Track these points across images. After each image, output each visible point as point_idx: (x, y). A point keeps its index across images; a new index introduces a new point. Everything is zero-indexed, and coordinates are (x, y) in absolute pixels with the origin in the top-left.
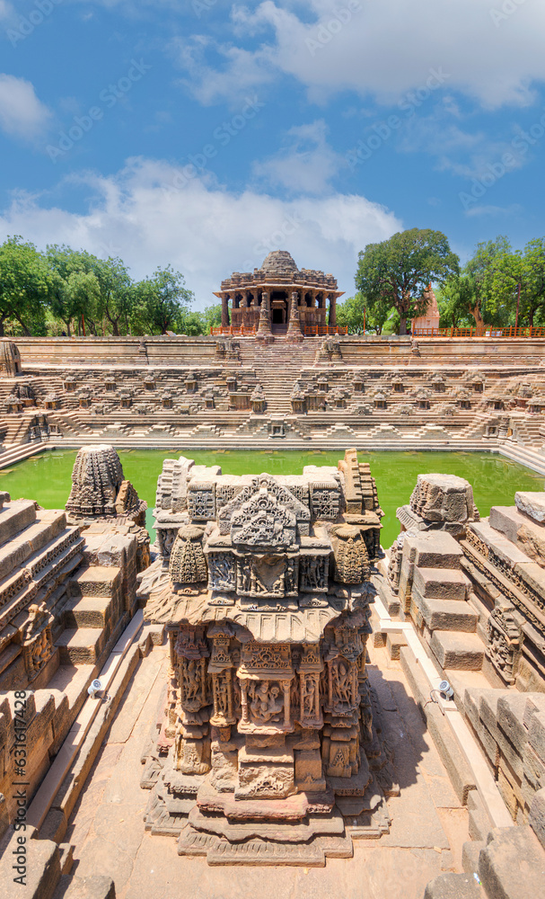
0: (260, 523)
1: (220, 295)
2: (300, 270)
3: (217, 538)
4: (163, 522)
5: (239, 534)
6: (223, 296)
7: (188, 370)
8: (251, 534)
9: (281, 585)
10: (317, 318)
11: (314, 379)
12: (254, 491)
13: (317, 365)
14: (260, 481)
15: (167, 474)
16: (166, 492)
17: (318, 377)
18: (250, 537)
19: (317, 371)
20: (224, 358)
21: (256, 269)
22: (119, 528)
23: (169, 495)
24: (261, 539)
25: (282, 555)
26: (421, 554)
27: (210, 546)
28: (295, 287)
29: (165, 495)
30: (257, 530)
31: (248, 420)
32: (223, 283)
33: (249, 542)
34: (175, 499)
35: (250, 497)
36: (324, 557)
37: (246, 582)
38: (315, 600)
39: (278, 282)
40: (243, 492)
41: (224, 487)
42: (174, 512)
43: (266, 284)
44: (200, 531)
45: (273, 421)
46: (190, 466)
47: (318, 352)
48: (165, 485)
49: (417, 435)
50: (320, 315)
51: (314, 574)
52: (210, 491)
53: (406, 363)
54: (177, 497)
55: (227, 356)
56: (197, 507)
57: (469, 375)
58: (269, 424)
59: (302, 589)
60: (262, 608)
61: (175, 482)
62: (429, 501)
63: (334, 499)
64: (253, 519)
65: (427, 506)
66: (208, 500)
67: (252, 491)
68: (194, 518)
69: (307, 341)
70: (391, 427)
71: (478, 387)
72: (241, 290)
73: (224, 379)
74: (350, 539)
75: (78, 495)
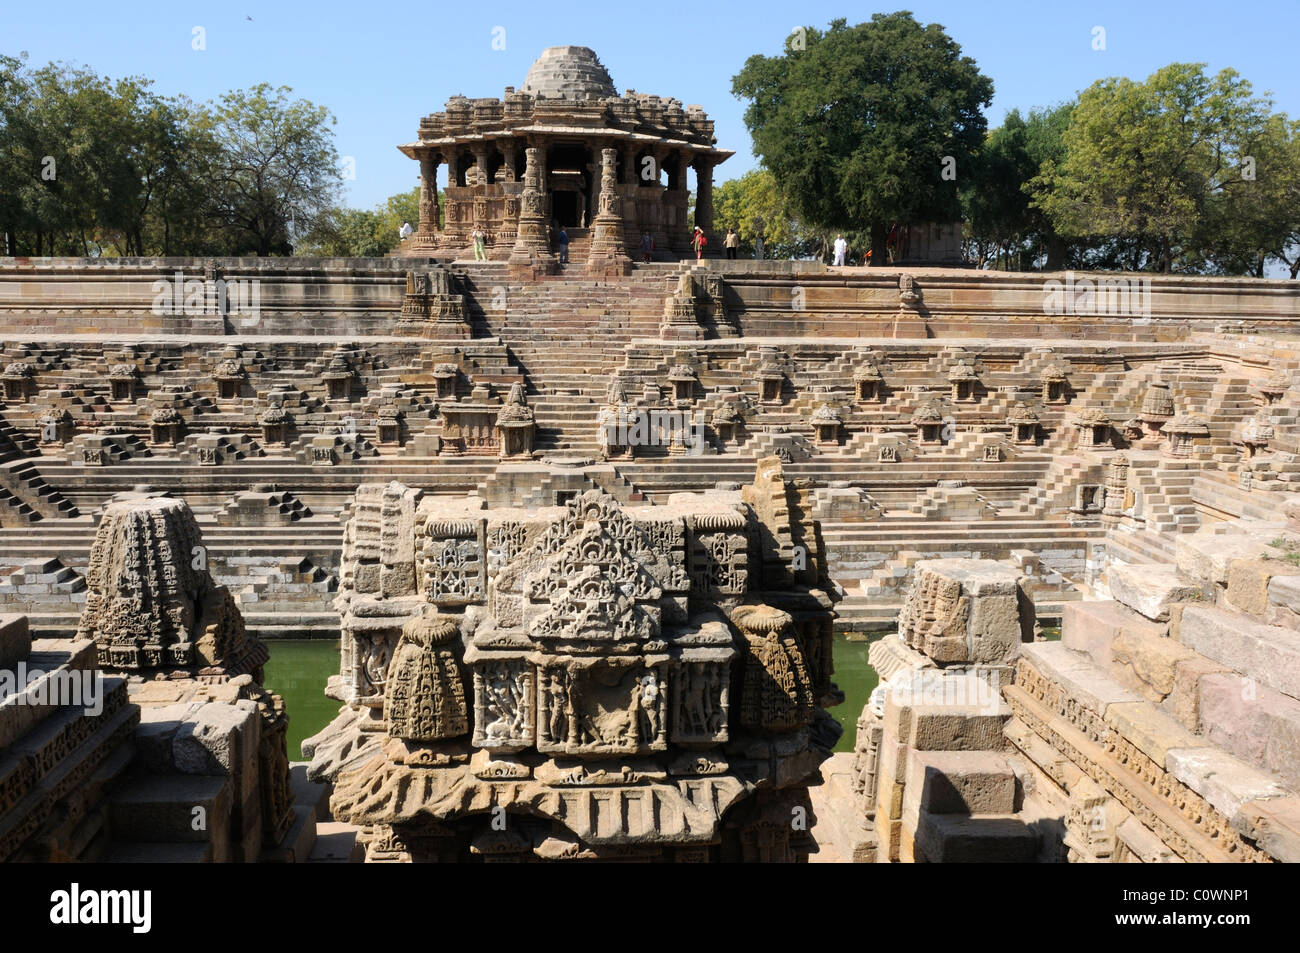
0: (587, 591)
1: (416, 153)
2: (624, 95)
3: (492, 631)
4: (363, 615)
5: (542, 617)
6: (425, 155)
7: (332, 346)
8: (567, 615)
9: (633, 726)
10: (667, 216)
11: (663, 370)
12: (572, 529)
13: (669, 334)
14: (584, 506)
15: (367, 515)
16: (368, 554)
17: (672, 362)
18: (565, 622)
19: (668, 349)
20: (427, 315)
21: (510, 89)
22: (215, 689)
23: (376, 560)
24: (590, 624)
25: (632, 659)
26: (922, 720)
27: (481, 648)
28: (610, 137)
29: (364, 561)
30: (581, 607)
31: (492, 477)
32: (425, 123)
33: (565, 633)
34: (390, 567)
35: (562, 542)
36: (720, 665)
37: (557, 723)
38: (702, 760)
39: (568, 121)
40: (549, 532)
41: (505, 526)
42: (387, 596)
43: (538, 128)
44: (450, 626)
45: (555, 477)
46: (418, 498)
47: (669, 302)
48: (367, 538)
49: (919, 510)
50: (672, 209)
51: (700, 705)
52: (472, 537)
53: (887, 330)
54: (394, 560)
55: (436, 309)
56: (444, 574)
57: (1035, 363)
58: (546, 486)
59: (676, 738)
60: (591, 777)
61: (389, 530)
62: (938, 615)
63: (738, 551)
64: (572, 584)
65: (936, 628)
66: (469, 558)
67: (566, 529)
68: (438, 598)
69: (645, 274)
70: (854, 492)
71: (1062, 390)
72: (474, 142)
73: (429, 366)
74: (772, 634)
75: (101, 622)
